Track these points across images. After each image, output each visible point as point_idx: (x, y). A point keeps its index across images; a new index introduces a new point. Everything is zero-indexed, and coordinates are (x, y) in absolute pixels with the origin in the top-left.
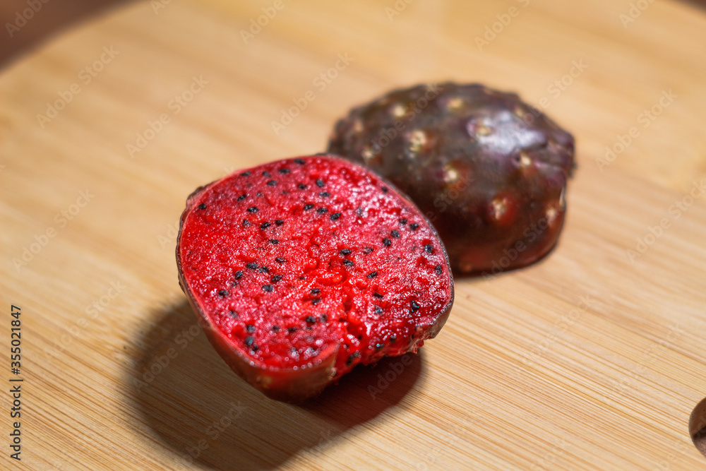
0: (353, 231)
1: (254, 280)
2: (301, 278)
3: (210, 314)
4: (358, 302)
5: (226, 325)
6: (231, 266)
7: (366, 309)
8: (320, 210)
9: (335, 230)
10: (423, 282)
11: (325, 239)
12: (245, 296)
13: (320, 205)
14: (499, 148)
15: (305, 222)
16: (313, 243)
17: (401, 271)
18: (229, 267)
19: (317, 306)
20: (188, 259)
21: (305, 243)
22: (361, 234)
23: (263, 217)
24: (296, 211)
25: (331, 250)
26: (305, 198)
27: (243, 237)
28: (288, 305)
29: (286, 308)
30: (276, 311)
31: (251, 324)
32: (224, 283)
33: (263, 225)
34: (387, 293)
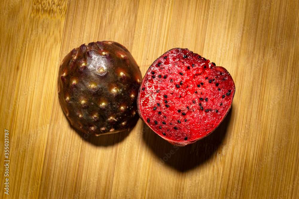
0: (168, 89)
1: (207, 105)
2: (196, 92)
3: (227, 110)
4: (195, 72)
5: (227, 103)
6: (206, 114)
7: (196, 69)
8: (166, 102)
9: (171, 94)
10: (174, 59)
11: (177, 94)
12: (214, 104)
13: (164, 103)
14: (105, 62)
15: (174, 103)
16: (181, 97)
17: (175, 67)
18: (206, 115)
19: (204, 82)
20: (210, 129)
21: (183, 99)
22: (168, 85)
23: (181, 117)
24: (172, 109)
25: (180, 90)
26: (165, 109)
27: (192, 118)
28: (209, 90)
29: (211, 90)
30: (213, 93)
31: (223, 97)
32: (213, 112)
33: (184, 115)
34: (186, 66)
